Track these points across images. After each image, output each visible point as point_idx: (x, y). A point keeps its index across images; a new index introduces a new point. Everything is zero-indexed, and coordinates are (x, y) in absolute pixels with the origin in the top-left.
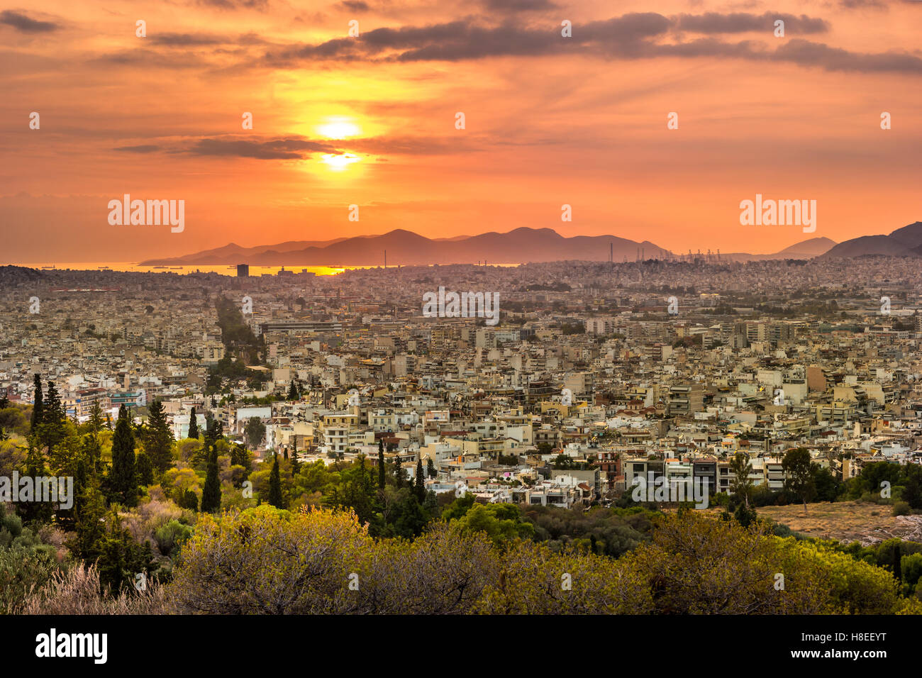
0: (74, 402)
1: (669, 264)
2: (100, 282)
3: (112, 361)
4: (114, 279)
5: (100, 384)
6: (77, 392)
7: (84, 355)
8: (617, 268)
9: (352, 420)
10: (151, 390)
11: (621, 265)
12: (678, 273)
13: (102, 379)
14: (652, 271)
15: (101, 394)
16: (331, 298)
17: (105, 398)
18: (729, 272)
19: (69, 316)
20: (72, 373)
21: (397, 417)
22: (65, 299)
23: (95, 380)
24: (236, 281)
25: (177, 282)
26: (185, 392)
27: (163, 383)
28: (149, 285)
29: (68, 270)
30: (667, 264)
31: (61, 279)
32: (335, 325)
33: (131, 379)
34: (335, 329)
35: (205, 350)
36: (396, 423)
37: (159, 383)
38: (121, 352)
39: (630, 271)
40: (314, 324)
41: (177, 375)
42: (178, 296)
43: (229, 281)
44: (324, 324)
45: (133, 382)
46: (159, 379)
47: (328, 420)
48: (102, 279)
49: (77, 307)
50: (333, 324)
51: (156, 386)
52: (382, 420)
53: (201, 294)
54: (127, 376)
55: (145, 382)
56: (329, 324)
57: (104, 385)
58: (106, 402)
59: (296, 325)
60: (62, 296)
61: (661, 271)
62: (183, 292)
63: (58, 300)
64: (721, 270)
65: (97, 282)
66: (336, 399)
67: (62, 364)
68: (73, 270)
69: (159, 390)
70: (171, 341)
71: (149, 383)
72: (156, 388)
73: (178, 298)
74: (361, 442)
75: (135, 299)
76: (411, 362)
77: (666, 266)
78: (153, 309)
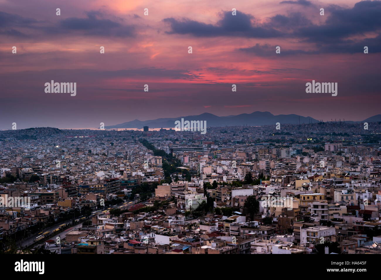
0: (103, 186)
1: (329, 124)
2: (86, 134)
3: (112, 164)
4: (92, 133)
5: (112, 176)
6: (104, 180)
7: (96, 162)
8: (307, 126)
9: (321, 197)
10: (139, 179)
11: (309, 125)
12: (334, 128)
13: (113, 174)
14: (322, 127)
15: (117, 181)
16: (190, 139)
17: (119, 184)
18: (355, 127)
19: (77, 147)
20: (95, 170)
21: (357, 195)
22: (73, 140)
23: (109, 174)
24: (144, 133)
25: (119, 134)
26: (158, 180)
27: (145, 175)
28: (108, 135)
29: (72, 129)
30: (328, 124)
31: (70, 133)
32: (204, 149)
33: (127, 173)
34: (204, 150)
35: (152, 160)
36: (357, 199)
37: (143, 175)
38: (114, 160)
39: (312, 127)
40: (195, 148)
41: (150, 171)
42: (121, 139)
43: (141, 132)
44: (199, 148)
45: (129, 175)
46: (143, 173)
47: (304, 198)
48: (87, 133)
49: (79, 143)
50: (203, 148)
51: (141, 177)
52: (347, 197)
53: (131, 138)
54: (125, 172)
55: (136, 175)
56: (202, 148)
57: (115, 176)
58: (119, 186)
59: (186, 149)
60: (71, 139)
61: (326, 127)
62: (123, 137)
63: (70, 141)
64: (352, 127)
65: (85, 134)
66: (295, 183)
67: (87, 166)
68: (73, 130)
69: (144, 179)
70: (132, 156)
71: (138, 175)
72: (142, 178)
73: (122, 140)
74: (338, 213)
75: (104, 140)
76: (268, 164)
77: (328, 125)
78: (113, 144)
